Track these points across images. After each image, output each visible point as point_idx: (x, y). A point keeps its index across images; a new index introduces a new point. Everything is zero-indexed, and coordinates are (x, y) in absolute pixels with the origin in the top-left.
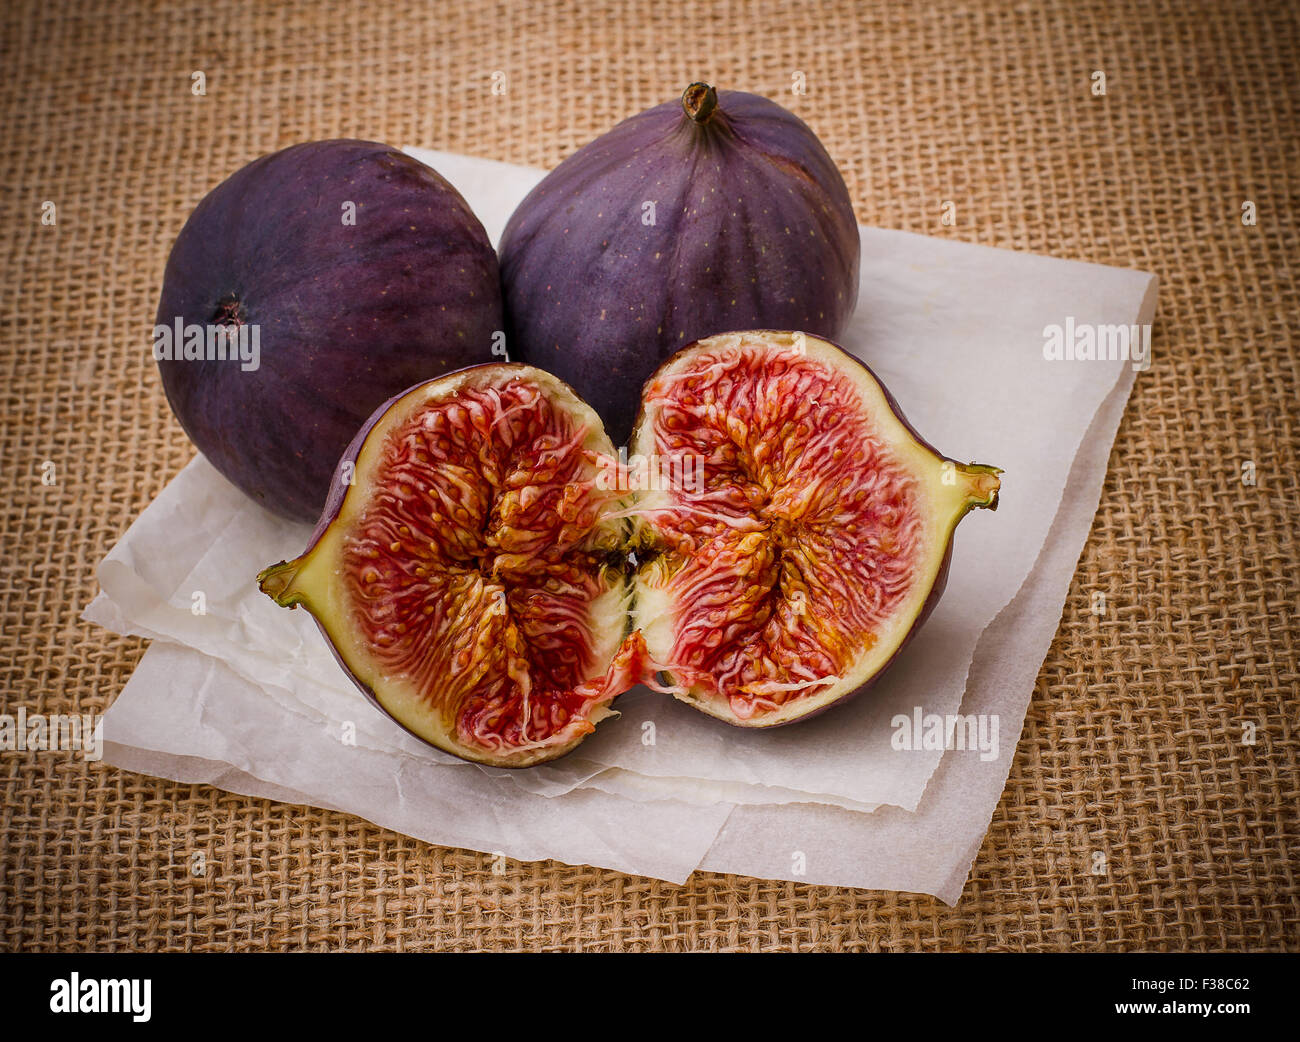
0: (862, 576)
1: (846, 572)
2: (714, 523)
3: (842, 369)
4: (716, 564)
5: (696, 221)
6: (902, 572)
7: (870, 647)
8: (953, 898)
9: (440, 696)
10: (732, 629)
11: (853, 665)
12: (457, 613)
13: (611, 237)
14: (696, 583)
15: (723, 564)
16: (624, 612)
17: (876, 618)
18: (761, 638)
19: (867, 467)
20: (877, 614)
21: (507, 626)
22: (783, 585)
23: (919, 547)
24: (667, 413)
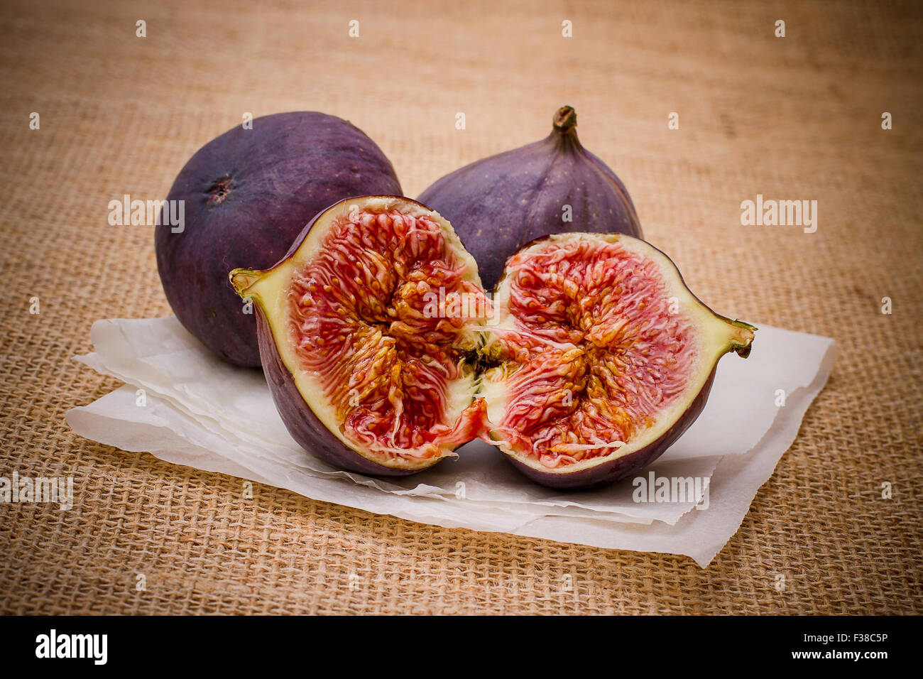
0: (649, 382)
1: (639, 379)
2: (545, 346)
3: (650, 257)
4: (544, 366)
5: (552, 186)
6: (680, 380)
7: (650, 426)
8: (704, 563)
9: (338, 398)
10: (549, 410)
11: (636, 435)
12: (359, 348)
13: (492, 188)
14: (528, 379)
15: (550, 367)
16: (471, 395)
17: (656, 408)
18: (568, 421)
19: (661, 316)
20: (657, 406)
21: (394, 362)
22: (589, 389)
23: (693, 365)
24: (522, 274)
